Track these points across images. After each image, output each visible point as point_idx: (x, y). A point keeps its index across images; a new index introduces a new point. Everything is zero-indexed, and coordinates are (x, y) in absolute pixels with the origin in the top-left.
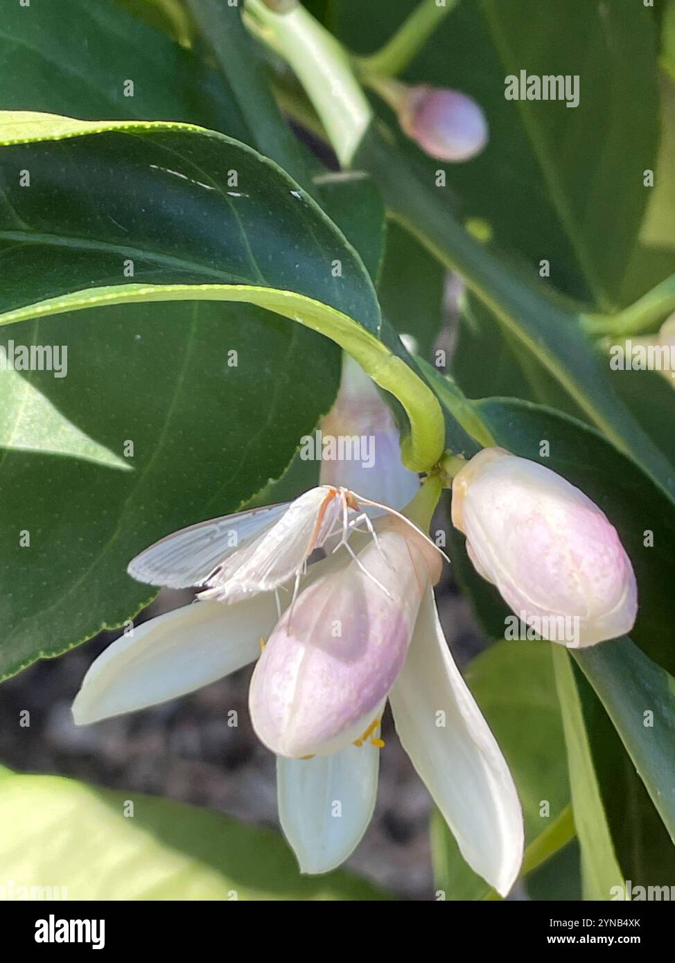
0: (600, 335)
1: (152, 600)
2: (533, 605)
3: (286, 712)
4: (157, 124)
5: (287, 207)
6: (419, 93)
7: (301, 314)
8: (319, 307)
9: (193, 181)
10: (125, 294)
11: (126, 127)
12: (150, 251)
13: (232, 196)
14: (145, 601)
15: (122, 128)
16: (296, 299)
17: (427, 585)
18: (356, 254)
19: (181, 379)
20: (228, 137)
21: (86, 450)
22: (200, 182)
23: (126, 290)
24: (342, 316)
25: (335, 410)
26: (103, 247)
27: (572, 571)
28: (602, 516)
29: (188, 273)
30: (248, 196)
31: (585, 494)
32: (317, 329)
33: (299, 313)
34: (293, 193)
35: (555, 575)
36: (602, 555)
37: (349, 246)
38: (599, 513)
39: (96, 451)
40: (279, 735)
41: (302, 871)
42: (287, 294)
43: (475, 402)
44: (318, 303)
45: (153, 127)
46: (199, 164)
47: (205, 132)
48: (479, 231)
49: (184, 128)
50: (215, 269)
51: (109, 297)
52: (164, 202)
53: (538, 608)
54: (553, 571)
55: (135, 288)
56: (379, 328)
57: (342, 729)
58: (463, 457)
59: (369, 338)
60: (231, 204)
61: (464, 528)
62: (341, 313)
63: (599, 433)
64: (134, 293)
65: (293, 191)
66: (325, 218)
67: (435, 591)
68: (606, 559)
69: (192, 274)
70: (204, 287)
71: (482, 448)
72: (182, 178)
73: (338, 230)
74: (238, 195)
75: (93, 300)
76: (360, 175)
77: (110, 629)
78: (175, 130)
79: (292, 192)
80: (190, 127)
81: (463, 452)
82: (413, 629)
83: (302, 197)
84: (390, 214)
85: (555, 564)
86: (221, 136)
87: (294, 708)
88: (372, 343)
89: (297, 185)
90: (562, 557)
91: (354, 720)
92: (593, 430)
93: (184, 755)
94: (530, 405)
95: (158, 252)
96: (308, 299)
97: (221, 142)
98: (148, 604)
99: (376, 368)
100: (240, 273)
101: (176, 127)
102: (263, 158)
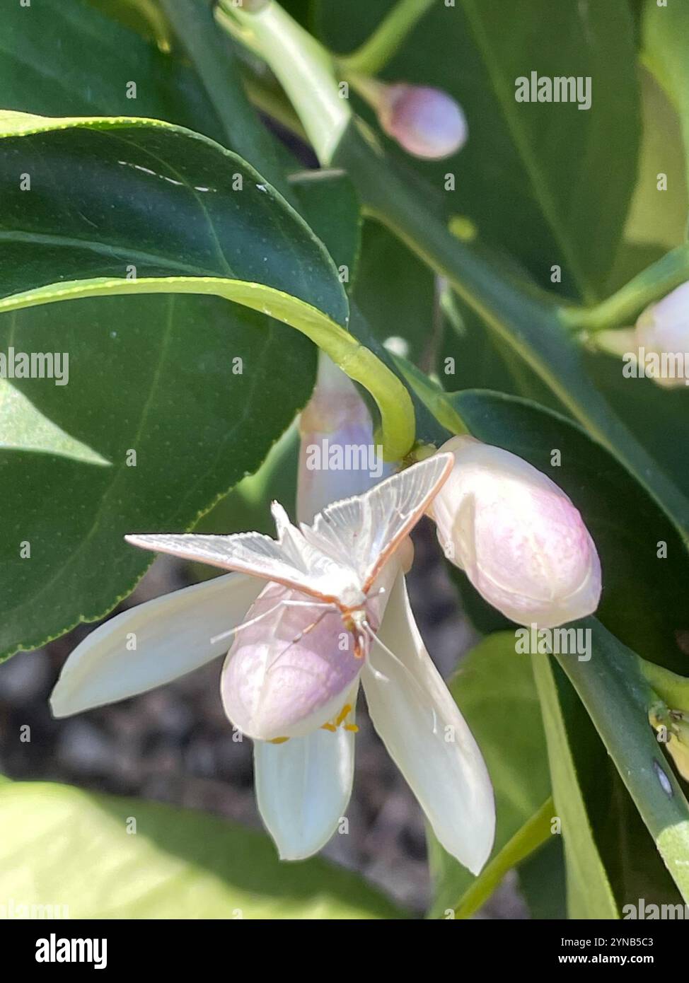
0: (577, 329)
1: (129, 593)
2: (499, 588)
3: (256, 695)
4: (121, 119)
5: (254, 201)
6: (398, 91)
7: (269, 307)
8: (286, 298)
9: (161, 177)
10: (91, 287)
11: (91, 123)
12: (118, 246)
13: (200, 191)
14: (122, 594)
15: (87, 124)
16: (261, 290)
17: (398, 572)
18: (322, 246)
19: (157, 374)
20: (191, 131)
21: (64, 446)
22: (169, 178)
23: (92, 283)
24: (308, 307)
25: (311, 405)
26: (73, 242)
27: (536, 554)
28: (567, 500)
29: (156, 267)
30: (215, 191)
31: (551, 479)
32: (286, 321)
33: (267, 305)
34: (259, 187)
35: (519, 557)
36: (565, 537)
37: (315, 238)
38: (564, 497)
39: (73, 448)
40: (250, 718)
41: (282, 858)
42: (254, 285)
43: (451, 395)
44: (284, 295)
45: (117, 123)
46: (165, 159)
47: (170, 127)
48: (462, 229)
49: (148, 123)
50: (184, 263)
51: (76, 290)
52: (132, 198)
53: (503, 591)
54: (517, 553)
55: (101, 281)
56: (347, 319)
57: (311, 711)
58: (434, 447)
59: (337, 329)
60: (199, 200)
61: (433, 514)
62: (307, 304)
63: (580, 427)
64: (100, 286)
65: (260, 184)
66: (291, 211)
67: (406, 578)
68: (569, 541)
69: (160, 268)
70: (171, 280)
71: (453, 435)
72: (150, 174)
73: (304, 223)
74: (206, 190)
75: (60, 293)
76: (338, 172)
77: (88, 621)
78: (140, 126)
79: (257, 185)
80: (155, 122)
81: (435, 441)
82: (382, 614)
83: (268, 191)
84: (366, 211)
85: (521, 547)
86: (185, 130)
87: (263, 691)
88: (339, 333)
89: (262, 179)
90: (526, 540)
91: (323, 702)
92: (573, 423)
93: (199, 774)
94: (505, 396)
95: (127, 247)
96: (274, 290)
97: (185, 136)
98: (126, 597)
99: (345, 358)
100: (209, 267)
101: (141, 122)
102: (228, 153)
